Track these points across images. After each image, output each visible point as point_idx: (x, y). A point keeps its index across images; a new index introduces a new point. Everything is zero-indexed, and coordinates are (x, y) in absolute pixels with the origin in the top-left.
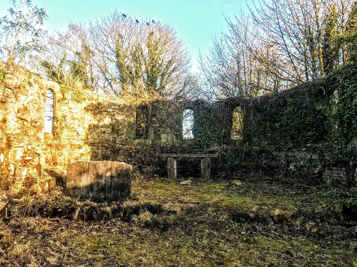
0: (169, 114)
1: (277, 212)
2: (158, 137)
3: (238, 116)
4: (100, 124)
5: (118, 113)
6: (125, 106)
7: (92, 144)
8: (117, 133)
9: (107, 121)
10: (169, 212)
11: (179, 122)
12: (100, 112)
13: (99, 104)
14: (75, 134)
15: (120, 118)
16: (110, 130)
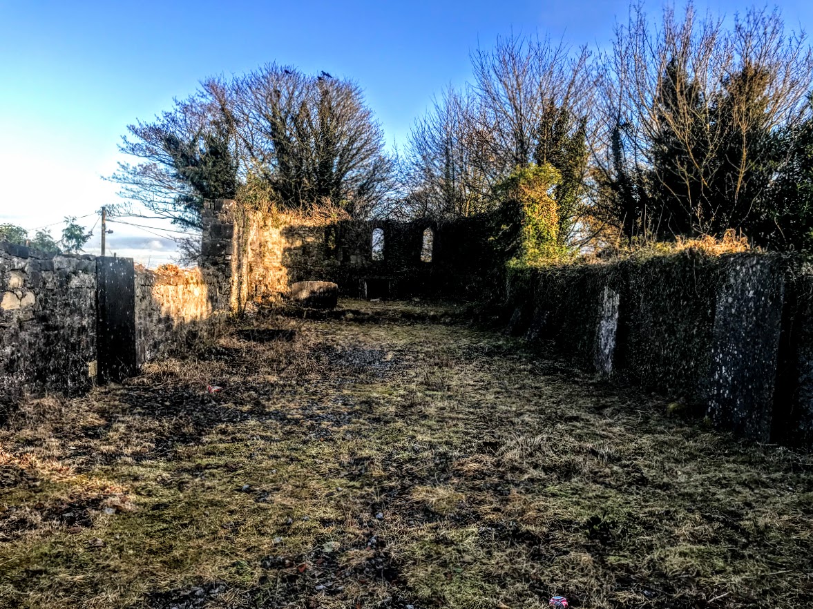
0: (358, 235)
1: (432, 313)
2: (347, 259)
3: (428, 237)
4: (293, 247)
5: (308, 236)
6: (315, 227)
7: (288, 266)
8: (308, 255)
9: (298, 243)
10: (364, 314)
11: (368, 242)
12: (293, 235)
13: (291, 227)
14: (275, 257)
15: (310, 240)
16: (300, 252)
